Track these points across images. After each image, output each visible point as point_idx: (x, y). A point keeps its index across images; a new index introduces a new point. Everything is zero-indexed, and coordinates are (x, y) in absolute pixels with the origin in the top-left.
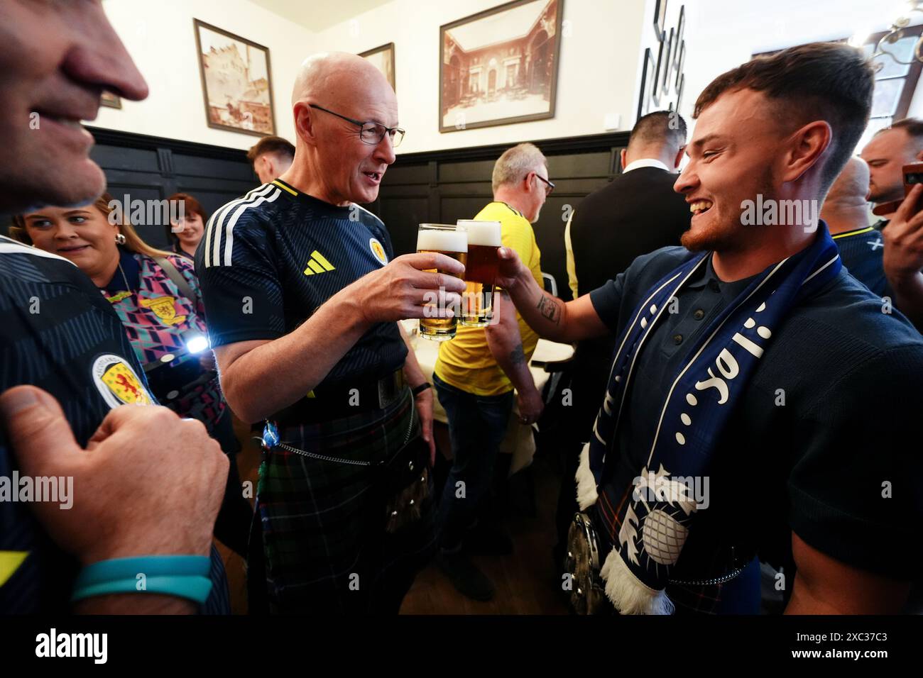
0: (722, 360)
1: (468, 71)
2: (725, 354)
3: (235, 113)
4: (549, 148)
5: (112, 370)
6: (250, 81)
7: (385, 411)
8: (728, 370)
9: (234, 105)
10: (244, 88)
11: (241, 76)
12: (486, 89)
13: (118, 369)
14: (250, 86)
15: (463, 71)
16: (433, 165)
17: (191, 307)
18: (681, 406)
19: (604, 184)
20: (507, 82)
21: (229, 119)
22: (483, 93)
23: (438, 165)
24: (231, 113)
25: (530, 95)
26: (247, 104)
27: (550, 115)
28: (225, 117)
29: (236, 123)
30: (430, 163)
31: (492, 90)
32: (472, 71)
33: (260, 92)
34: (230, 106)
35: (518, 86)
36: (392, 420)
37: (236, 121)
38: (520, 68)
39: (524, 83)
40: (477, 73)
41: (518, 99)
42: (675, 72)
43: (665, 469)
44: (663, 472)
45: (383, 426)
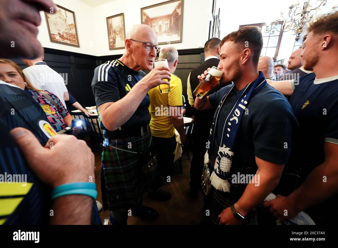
1: (152, 25)
2: (237, 110)
4: (181, 52)
7: (143, 137)
8: (238, 114)
12: (158, 32)
18: (227, 126)
20: (165, 30)
22: (157, 33)
25: (173, 34)
27: (180, 42)
31: (160, 32)
32: (153, 25)
35: (169, 31)
36: (145, 140)
38: (170, 25)
39: (171, 30)
40: (155, 26)
41: (169, 35)
42: (218, 30)
43: (225, 145)
44: (224, 146)
45: (142, 141)
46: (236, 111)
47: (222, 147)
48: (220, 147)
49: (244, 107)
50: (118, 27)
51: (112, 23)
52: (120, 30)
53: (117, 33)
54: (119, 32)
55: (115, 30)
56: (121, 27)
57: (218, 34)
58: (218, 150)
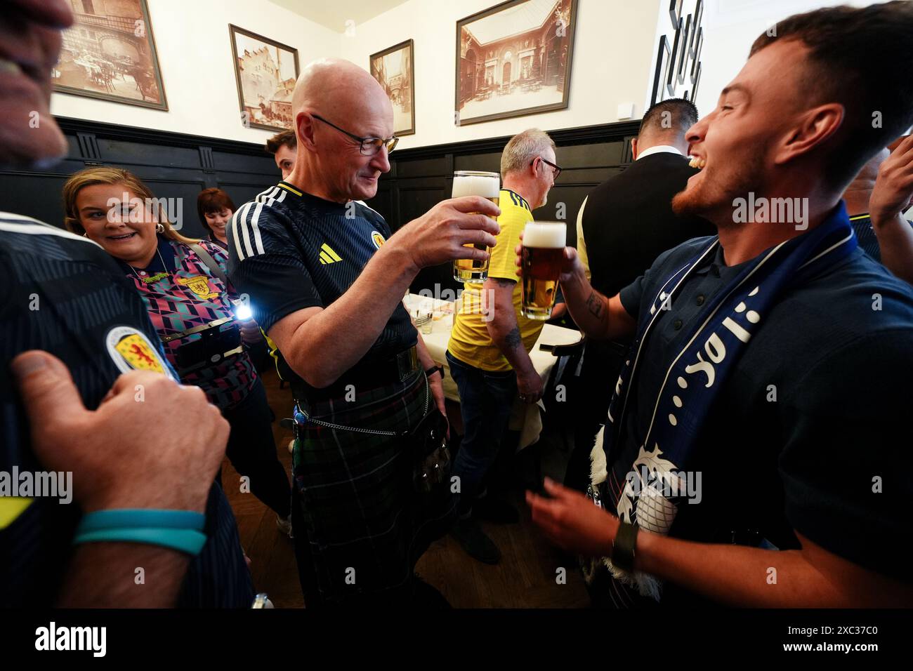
0: (710, 345)
1: (484, 65)
2: (714, 339)
3: (267, 111)
4: (561, 138)
5: (127, 340)
6: (280, 81)
7: (405, 384)
8: (716, 354)
9: (267, 104)
10: (275, 89)
11: (273, 77)
12: (501, 82)
13: (132, 340)
14: (280, 86)
15: (479, 65)
16: (449, 157)
17: (224, 287)
18: (674, 389)
19: (616, 172)
20: (522, 75)
21: (262, 118)
22: (499, 86)
23: (454, 157)
24: (264, 113)
25: (544, 87)
26: (278, 104)
27: (563, 106)
28: (259, 115)
29: (268, 121)
30: (446, 156)
31: (506, 83)
32: (487, 65)
33: (290, 91)
34: (262, 105)
35: (532, 78)
36: (411, 393)
37: (269, 119)
38: (534, 60)
39: (539, 75)
40: (493, 66)
41: (532, 90)
42: (690, 62)
43: (659, 448)
44: (658, 451)
45: (403, 398)
46: (710, 344)
47: (648, 452)
48: (642, 449)
49: (742, 334)
50: (397, 78)
51: (384, 70)
52: (402, 86)
53: (394, 95)
54: (400, 90)
55: (389, 85)
56: (405, 76)
57: (692, 74)
58: (636, 457)
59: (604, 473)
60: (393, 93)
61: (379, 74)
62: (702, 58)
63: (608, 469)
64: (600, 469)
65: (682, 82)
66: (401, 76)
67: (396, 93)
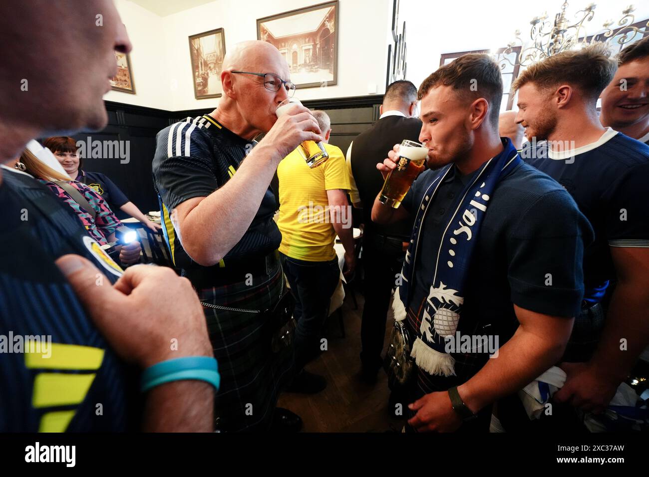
0: (466, 216)
2: (467, 212)
8: (470, 221)
18: (448, 246)
20: (305, 61)
25: (320, 70)
27: (334, 83)
31: (295, 65)
35: (312, 63)
38: (313, 52)
39: (316, 61)
40: (285, 53)
41: (313, 71)
42: (402, 62)
43: (443, 284)
44: (442, 286)
45: (268, 286)
47: (436, 289)
48: (432, 287)
49: (483, 208)
50: (212, 55)
51: (201, 48)
52: (216, 61)
53: (210, 67)
54: (215, 64)
55: (206, 60)
56: (219, 54)
57: (403, 69)
58: (428, 294)
59: (404, 314)
60: (209, 65)
61: (197, 50)
62: (406, 61)
63: (407, 310)
64: (401, 312)
65: (399, 74)
66: (215, 54)
67: (212, 66)
